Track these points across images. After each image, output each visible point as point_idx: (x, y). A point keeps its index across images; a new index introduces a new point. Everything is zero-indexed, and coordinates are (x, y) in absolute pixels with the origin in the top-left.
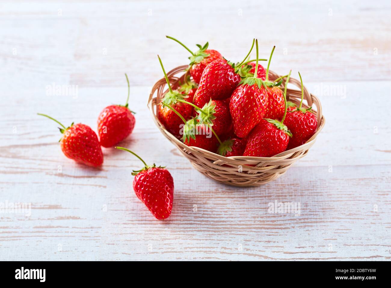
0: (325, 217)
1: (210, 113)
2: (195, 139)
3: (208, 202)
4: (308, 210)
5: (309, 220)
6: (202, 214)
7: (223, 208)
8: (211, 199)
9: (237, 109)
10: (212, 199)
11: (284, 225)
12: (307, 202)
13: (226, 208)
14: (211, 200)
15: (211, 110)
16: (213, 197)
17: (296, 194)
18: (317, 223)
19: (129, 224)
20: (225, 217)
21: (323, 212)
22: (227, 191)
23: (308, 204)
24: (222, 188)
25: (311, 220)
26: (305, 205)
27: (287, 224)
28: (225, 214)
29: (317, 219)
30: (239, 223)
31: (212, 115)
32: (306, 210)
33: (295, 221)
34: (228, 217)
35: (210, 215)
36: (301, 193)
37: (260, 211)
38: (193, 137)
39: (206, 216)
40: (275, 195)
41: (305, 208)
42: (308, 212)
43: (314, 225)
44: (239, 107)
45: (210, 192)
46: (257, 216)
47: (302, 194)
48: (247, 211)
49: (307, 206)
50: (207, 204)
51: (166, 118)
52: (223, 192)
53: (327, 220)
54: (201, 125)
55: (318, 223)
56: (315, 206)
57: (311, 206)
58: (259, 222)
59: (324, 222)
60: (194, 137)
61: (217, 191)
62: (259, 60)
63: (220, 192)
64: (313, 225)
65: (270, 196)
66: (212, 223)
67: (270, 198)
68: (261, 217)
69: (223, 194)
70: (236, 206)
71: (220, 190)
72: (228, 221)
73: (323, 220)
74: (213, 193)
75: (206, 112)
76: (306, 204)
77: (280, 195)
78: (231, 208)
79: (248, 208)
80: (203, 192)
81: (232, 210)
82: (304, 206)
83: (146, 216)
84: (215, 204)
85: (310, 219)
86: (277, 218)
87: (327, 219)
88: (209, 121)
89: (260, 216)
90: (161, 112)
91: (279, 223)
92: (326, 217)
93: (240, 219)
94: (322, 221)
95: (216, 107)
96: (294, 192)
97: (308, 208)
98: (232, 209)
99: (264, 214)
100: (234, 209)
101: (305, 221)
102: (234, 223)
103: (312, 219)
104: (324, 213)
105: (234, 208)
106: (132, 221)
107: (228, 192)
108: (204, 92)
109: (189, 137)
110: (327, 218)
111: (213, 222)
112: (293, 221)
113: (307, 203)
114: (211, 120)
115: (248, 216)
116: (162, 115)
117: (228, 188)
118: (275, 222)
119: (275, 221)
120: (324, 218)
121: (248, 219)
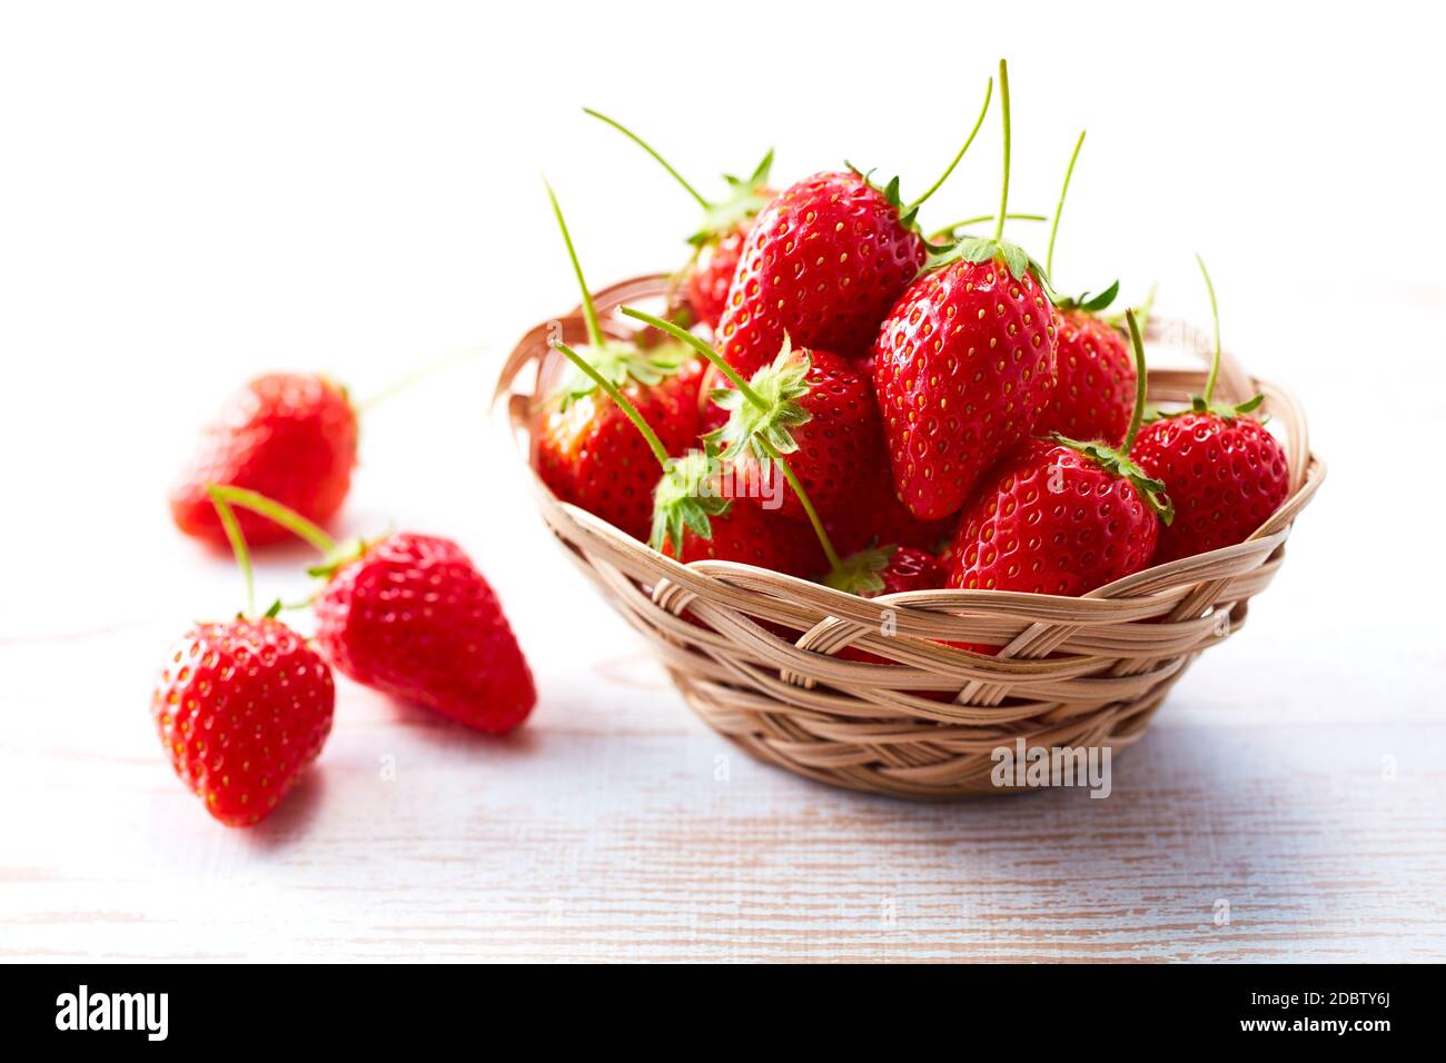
0: (1335, 918)
1: (784, 396)
2: (708, 536)
3: (767, 857)
4: (1252, 891)
5: (1259, 929)
6: (739, 903)
7: (843, 880)
8: (779, 848)
9: (912, 372)
10: (786, 847)
11: (1137, 946)
12: (1243, 857)
13: (853, 883)
14: (783, 852)
15: (785, 382)
16: (793, 838)
17: (1188, 828)
18: (1297, 939)
19: (382, 941)
20: (851, 915)
21: (1326, 896)
22: (861, 816)
23: (1250, 865)
24: (835, 807)
25: (1270, 926)
26: (1236, 870)
27: (1153, 943)
28: (847, 906)
29: (1297, 926)
30: (916, 939)
31: (790, 403)
32: (1242, 890)
33: (1192, 934)
34: (866, 917)
35: (776, 906)
36: (1213, 825)
37: (1018, 893)
38: (699, 530)
39: (757, 911)
40: (1092, 831)
41: (1237, 881)
42: (1251, 896)
43: (1284, 948)
44: (920, 361)
45: (776, 822)
46: (1005, 912)
47: (1219, 829)
48: (954, 894)
49: (1244, 874)
50: (763, 866)
51: (574, 458)
52: (838, 820)
53: (1347, 929)
54: (739, 461)
55: (1304, 938)
56: (1284, 872)
57: (1267, 875)
58: (1014, 936)
59: (1329, 935)
60: (705, 529)
61: (812, 818)
62: (1010, 217)
63: (824, 822)
64: (1278, 948)
65: (1067, 837)
66: (785, 938)
67: (1066, 844)
68: (1023, 917)
69: (839, 827)
70: (904, 875)
71: (825, 813)
72: (864, 932)
73: (1326, 928)
74: (789, 822)
75: (764, 396)
76: (1243, 865)
77: (1116, 830)
78: (877, 880)
79: (962, 883)
80: (745, 822)
81: (885, 889)
82: (1234, 874)
83: (466, 912)
84: (798, 866)
85: (1263, 923)
86: (1099, 921)
87: (1348, 924)
88: (780, 433)
89: (1017, 912)
90: (550, 439)
91: (1110, 939)
92: (1341, 918)
93: (924, 925)
94: (1321, 933)
95: (811, 371)
96: (1179, 819)
97: (1251, 880)
98: (881, 885)
99: (1036, 904)
100: (894, 884)
101: (1242, 932)
102: (893, 941)
103: (1276, 926)
104: (1330, 901)
105: (891, 880)
106: (397, 929)
107: (864, 822)
108: (756, 316)
109: (680, 533)
110: (1344, 921)
111: (790, 937)
112: (1180, 934)
113: (1246, 861)
114: (787, 428)
115: (959, 912)
116: (555, 451)
117: (863, 805)
118: (1094, 937)
119: (1091, 932)
120: (1330, 921)
121: (958, 924)
